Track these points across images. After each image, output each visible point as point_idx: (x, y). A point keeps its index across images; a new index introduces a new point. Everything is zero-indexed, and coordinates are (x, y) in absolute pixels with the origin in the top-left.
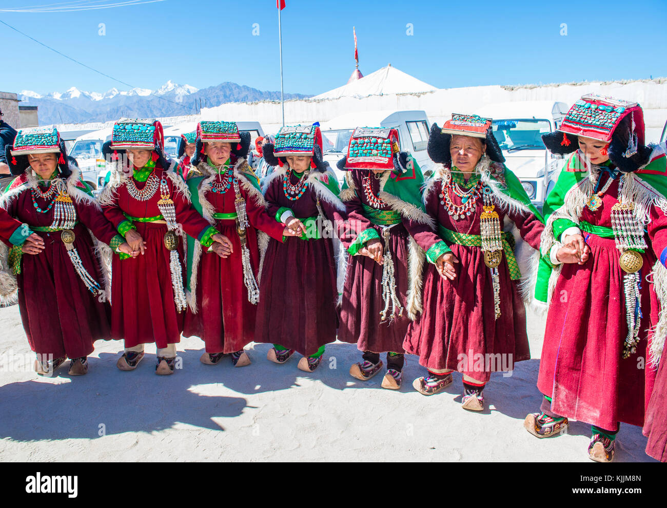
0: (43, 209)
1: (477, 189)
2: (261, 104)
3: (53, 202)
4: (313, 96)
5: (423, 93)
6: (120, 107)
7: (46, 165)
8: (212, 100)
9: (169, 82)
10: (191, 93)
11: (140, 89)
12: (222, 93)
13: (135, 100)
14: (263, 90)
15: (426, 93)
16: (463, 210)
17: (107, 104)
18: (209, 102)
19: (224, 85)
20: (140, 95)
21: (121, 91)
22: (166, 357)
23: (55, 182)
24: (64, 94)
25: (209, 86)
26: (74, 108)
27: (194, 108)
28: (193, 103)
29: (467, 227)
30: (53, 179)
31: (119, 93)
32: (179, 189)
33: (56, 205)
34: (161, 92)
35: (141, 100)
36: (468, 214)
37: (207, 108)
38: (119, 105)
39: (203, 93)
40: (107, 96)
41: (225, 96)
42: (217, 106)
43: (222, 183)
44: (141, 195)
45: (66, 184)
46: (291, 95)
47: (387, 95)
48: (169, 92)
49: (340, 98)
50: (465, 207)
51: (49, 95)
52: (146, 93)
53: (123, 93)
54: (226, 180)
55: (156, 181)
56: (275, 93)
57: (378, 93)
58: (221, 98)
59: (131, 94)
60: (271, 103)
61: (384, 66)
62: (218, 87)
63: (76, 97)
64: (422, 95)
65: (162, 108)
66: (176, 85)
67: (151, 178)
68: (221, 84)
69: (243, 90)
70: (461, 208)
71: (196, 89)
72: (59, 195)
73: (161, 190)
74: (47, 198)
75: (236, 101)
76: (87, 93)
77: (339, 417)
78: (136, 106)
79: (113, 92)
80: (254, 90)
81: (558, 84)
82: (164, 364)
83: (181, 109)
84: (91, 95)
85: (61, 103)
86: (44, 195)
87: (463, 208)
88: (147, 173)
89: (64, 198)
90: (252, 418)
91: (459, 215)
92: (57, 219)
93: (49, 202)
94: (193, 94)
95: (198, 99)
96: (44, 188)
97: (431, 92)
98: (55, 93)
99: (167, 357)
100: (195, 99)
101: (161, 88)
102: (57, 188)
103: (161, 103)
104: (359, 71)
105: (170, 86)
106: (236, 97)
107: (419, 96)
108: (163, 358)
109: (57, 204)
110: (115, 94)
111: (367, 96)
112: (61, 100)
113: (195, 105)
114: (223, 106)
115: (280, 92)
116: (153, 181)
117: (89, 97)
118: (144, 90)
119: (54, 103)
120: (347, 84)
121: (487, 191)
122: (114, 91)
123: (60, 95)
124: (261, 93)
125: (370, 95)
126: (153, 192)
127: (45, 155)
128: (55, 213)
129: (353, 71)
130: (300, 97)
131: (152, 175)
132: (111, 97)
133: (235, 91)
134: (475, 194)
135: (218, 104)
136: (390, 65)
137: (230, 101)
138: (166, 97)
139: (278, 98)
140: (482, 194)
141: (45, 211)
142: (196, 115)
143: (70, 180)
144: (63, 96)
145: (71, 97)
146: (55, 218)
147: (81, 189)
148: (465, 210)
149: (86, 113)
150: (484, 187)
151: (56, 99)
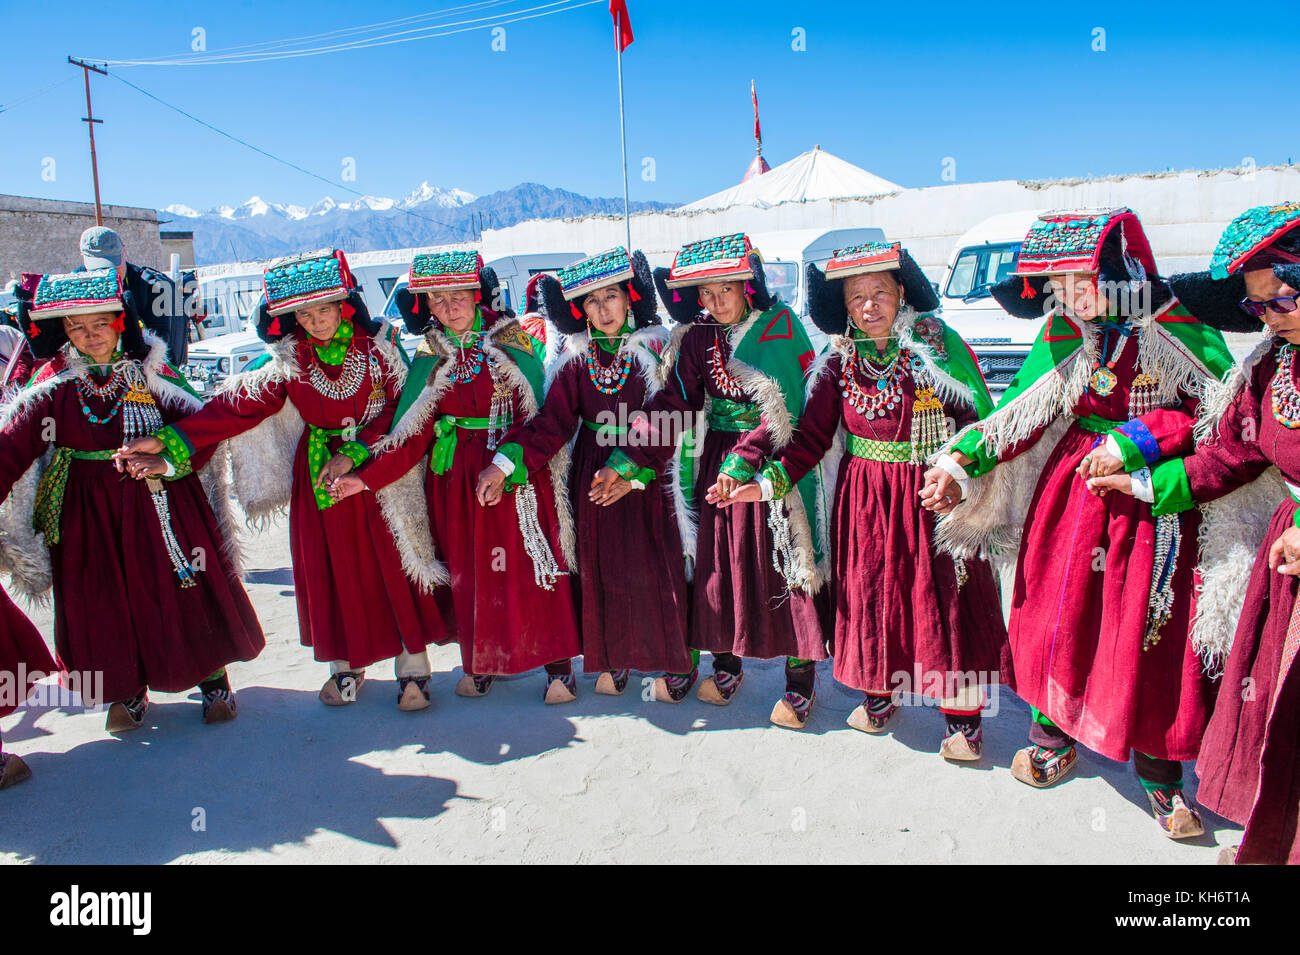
0: (101, 417)
1: (900, 363)
2: (588, 221)
3: (119, 404)
4: (681, 205)
5: (879, 197)
6: (338, 230)
7: (98, 335)
8: (501, 217)
9: (424, 185)
10: (464, 203)
11: (372, 198)
12: (519, 203)
13: (365, 217)
14: (591, 197)
15: (884, 196)
16: (881, 402)
17: (316, 226)
18: (495, 220)
19: (522, 187)
20: (373, 208)
21: (340, 202)
22: (414, 675)
23: (119, 367)
24: (239, 210)
25: (496, 191)
26: (256, 234)
27: (469, 229)
28: (467, 222)
29: (893, 430)
30: (116, 361)
31: (337, 206)
32: (391, 371)
33: (126, 409)
34: (411, 203)
35: (375, 216)
36: (891, 407)
37: (491, 230)
38: (338, 228)
39: (486, 204)
40: (314, 211)
41: (524, 208)
42: (511, 225)
43: (466, 364)
44: (338, 389)
45: (142, 369)
46: (641, 204)
47: (813, 201)
48: (424, 202)
49: (729, 207)
50: (884, 395)
51: (214, 212)
52: (384, 205)
53: (344, 206)
54: (474, 358)
55: (361, 360)
56: (613, 201)
57: (797, 198)
58: (518, 212)
59: (357, 207)
60: (606, 219)
61: (809, 149)
62: (510, 192)
63: (260, 214)
64: (876, 201)
65: (413, 230)
66: (438, 189)
67: (350, 357)
68: (517, 187)
69: (556, 196)
70: (877, 399)
71: (472, 196)
72: (130, 390)
73: (371, 375)
74: (107, 397)
75: (543, 217)
76: (280, 207)
77: (736, 776)
78: (367, 229)
79: (326, 204)
80: (576, 197)
81: (1120, 177)
82: (412, 689)
83: (446, 232)
84: (288, 211)
85: (234, 226)
86: (102, 391)
87: (881, 397)
88: (343, 349)
89: (140, 397)
90: (582, 778)
91: (876, 411)
92: (129, 434)
93: (111, 404)
94: (466, 205)
95: (476, 214)
96: (99, 378)
97: (893, 194)
98: (223, 208)
99: (416, 675)
100: (470, 213)
101: (411, 195)
102: (126, 376)
103: (411, 222)
104: (762, 159)
105: (427, 191)
106: (543, 209)
107: (871, 203)
108: (410, 679)
109: (128, 405)
110: (329, 207)
111: (778, 203)
112: (234, 219)
113: (470, 225)
114: (521, 226)
115: (621, 200)
116: (355, 361)
117: (283, 215)
118: (380, 199)
119: (220, 224)
120: (741, 183)
121: (918, 364)
122: (327, 201)
123: (232, 211)
124: (588, 202)
125: (782, 202)
126: (359, 379)
127: (96, 317)
128: (126, 423)
129: (754, 159)
130: (658, 207)
131: (351, 351)
132: (323, 213)
133: (543, 199)
134: (898, 372)
135: (512, 222)
136: (819, 148)
137: (534, 217)
138: (420, 211)
139: (619, 211)
140: (909, 371)
141: (105, 421)
142: (473, 243)
143: (150, 362)
144: (238, 213)
145: (253, 215)
146: (126, 431)
147: (170, 379)
148: (884, 400)
149: (278, 241)
150: (912, 358)
151: (225, 218)
